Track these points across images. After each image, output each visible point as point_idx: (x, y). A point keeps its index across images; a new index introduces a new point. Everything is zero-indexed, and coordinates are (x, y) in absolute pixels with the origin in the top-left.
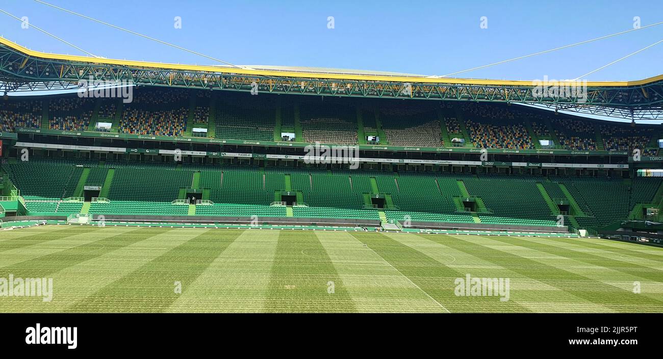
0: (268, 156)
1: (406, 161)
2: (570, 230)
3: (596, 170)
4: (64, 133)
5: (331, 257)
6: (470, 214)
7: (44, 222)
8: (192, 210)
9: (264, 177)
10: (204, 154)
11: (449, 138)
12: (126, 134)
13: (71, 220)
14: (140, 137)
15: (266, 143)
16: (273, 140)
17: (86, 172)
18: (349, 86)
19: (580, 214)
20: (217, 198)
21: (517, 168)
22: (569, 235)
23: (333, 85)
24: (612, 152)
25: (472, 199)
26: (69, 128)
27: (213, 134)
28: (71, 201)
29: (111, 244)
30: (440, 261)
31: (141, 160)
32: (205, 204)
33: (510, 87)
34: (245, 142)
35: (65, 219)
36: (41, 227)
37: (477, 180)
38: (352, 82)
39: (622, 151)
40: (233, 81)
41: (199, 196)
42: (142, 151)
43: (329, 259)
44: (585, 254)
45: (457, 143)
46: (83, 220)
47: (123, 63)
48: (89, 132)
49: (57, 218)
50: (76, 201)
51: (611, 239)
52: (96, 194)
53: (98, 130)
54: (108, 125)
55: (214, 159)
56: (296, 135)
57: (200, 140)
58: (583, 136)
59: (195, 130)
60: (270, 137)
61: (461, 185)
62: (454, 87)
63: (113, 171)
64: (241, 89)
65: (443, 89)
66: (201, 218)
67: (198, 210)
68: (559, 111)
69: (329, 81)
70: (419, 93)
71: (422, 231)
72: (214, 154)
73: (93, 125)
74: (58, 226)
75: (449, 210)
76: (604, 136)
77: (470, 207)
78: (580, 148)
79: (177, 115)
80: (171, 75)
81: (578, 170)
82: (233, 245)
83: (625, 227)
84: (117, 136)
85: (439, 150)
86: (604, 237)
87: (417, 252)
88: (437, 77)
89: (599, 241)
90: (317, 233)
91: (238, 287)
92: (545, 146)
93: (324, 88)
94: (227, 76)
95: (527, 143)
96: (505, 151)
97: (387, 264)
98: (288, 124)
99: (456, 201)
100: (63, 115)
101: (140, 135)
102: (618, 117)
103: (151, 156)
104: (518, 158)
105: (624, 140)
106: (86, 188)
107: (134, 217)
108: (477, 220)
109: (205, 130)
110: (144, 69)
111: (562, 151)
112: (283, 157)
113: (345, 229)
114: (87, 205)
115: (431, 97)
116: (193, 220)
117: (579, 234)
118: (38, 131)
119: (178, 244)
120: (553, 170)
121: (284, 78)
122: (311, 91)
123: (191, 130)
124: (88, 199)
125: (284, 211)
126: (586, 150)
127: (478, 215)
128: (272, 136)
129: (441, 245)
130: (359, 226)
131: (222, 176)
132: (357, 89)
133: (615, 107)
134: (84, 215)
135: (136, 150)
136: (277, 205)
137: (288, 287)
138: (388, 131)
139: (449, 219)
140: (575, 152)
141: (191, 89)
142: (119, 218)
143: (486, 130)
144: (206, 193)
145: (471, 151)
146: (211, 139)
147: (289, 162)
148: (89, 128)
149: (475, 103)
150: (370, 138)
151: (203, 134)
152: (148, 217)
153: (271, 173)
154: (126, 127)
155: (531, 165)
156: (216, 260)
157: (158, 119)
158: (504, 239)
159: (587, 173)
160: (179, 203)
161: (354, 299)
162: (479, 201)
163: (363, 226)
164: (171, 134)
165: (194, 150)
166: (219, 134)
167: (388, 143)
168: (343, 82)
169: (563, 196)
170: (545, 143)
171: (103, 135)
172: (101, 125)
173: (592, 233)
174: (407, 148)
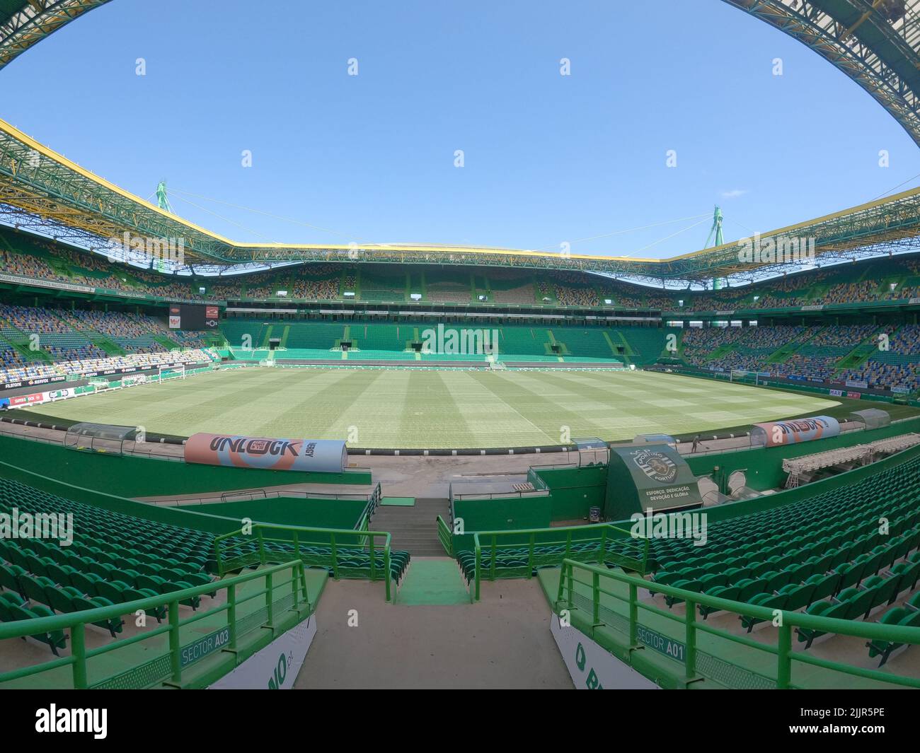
0: (401, 313)
1: (509, 315)
2: (625, 366)
3: (642, 322)
4: (256, 300)
5: (450, 390)
6: (556, 356)
7: (245, 365)
8: (345, 355)
9: (397, 329)
10: (352, 312)
11: (541, 298)
12: (297, 299)
13: (262, 364)
14: (307, 301)
15: (399, 303)
16: (404, 300)
17: (271, 328)
18: (463, 257)
19: (632, 354)
20: (363, 346)
21: (590, 321)
22: (623, 369)
23: (451, 256)
24: (652, 309)
25: (558, 344)
26: (259, 296)
27: (359, 297)
28: (261, 350)
29: (290, 381)
30: (534, 392)
31: (308, 318)
32: (354, 351)
33: (583, 260)
34: (383, 303)
35: (258, 362)
36: (243, 369)
37: (561, 329)
38: (466, 254)
39: (658, 308)
40: (374, 255)
41: (349, 345)
42: (308, 311)
43: (449, 392)
44: (633, 382)
45: (546, 301)
46: (270, 363)
47: (295, 246)
48: (272, 299)
49: (253, 362)
50: (263, 350)
51: (651, 371)
52: (277, 344)
53: (277, 297)
54: (284, 293)
55: (360, 316)
56: (422, 296)
57: (349, 302)
58: (634, 297)
59: (346, 294)
60: (402, 297)
61: (550, 333)
62: (543, 259)
63: (288, 327)
64: (380, 261)
65: (535, 261)
66: (351, 362)
67: (349, 355)
68: (618, 279)
69: (448, 254)
70: (517, 262)
71: (520, 369)
72: (360, 312)
73: (275, 293)
74: (253, 368)
75: (542, 352)
76: (647, 297)
77: (556, 349)
78: (631, 306)
79: (332, 283)
80: (328, 254)
81: (630, 322)
82: (376, 382)
83: (658, 362)
84: (291, 301)
85: (533, 307)
86: (646, 370)
87: (516, 386)
88: (530, 251)
89: (642, 372)
90: (440, 373)
91: (380, 413)
92: (609, 304)
93: (444, 259)
94: (369, 252)
95: (596, 302)
96: (581, 308)
97: (493, 395)
98: (415, 287)
99: (546, 345)
100: (255, 286)
101: (307, 300)
102: (654, 284)
103: (314, 315)
104: (590, 313)
105: (659, 301)
106: (271, 340)
107: (304, 361)
108: (561, 360)
109: (353, 294)
110: (310, 250)
111: (619, 308)
112: (412, 313)
113: (462, 369)
114: (272, 352)
115: (527, 266)
116: (345, 363)
117: (630, 368)
118: (239, 299)
119: (335, 381)
120: (614, 322)
121: (413, 252)
122: (433, 261)
123: (343, 294)
124: (272, 348)
125: (413, 355)
126: (636, 307)
127: (562, 356)
128: (404, 297)
129: (535, 380)
130: (473, 367)
131: (365, 328)
132: (470, 260)
133: (654, 277)
134: (270, 360)
135: (304, 311)
136: (409, 351)
137: (417, 413)
138: (495, 292)
139: (540, 359)
140: (628, 309)
141: (343, 263)
142: (294, 362)
143: (567, 292)
144: (355, 342)
145: (557, 307)
146: (358, 301)
147: (417, 317)
148: (272, 295)
149: (559, 271)
150: (481, 297)
151: (351, 297)
152: (313, 361)
153: (403, 326)
154: (296, 293)
155: (599, 318)
156: (363, 393)
157: (319, 287)
158: (579, 373)
159: (636, 324)
160: (335, 350)
161: (468, 422)
162: (563, 346)
163: (476, 367)
164: (328, 297)
165: (345, 309)
166: (364, 296)
167: (495, 302)
168: (459, 254)
169: (620, 341)
170: (608, 301)
171: (281, 300)
172: (280, 293)
173: (638, 367)
174: (509, 305)
